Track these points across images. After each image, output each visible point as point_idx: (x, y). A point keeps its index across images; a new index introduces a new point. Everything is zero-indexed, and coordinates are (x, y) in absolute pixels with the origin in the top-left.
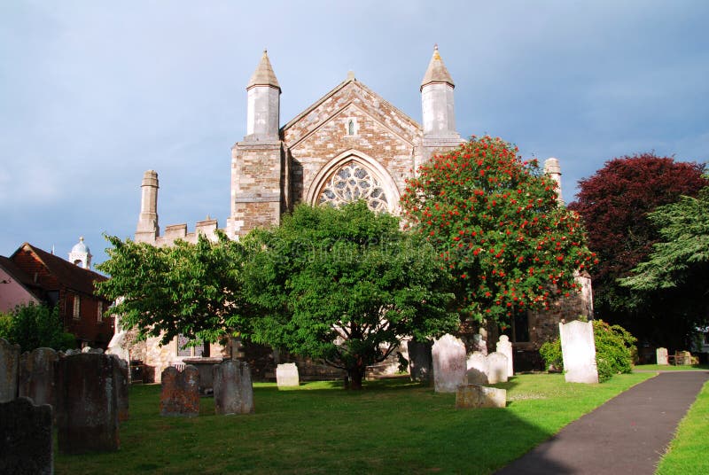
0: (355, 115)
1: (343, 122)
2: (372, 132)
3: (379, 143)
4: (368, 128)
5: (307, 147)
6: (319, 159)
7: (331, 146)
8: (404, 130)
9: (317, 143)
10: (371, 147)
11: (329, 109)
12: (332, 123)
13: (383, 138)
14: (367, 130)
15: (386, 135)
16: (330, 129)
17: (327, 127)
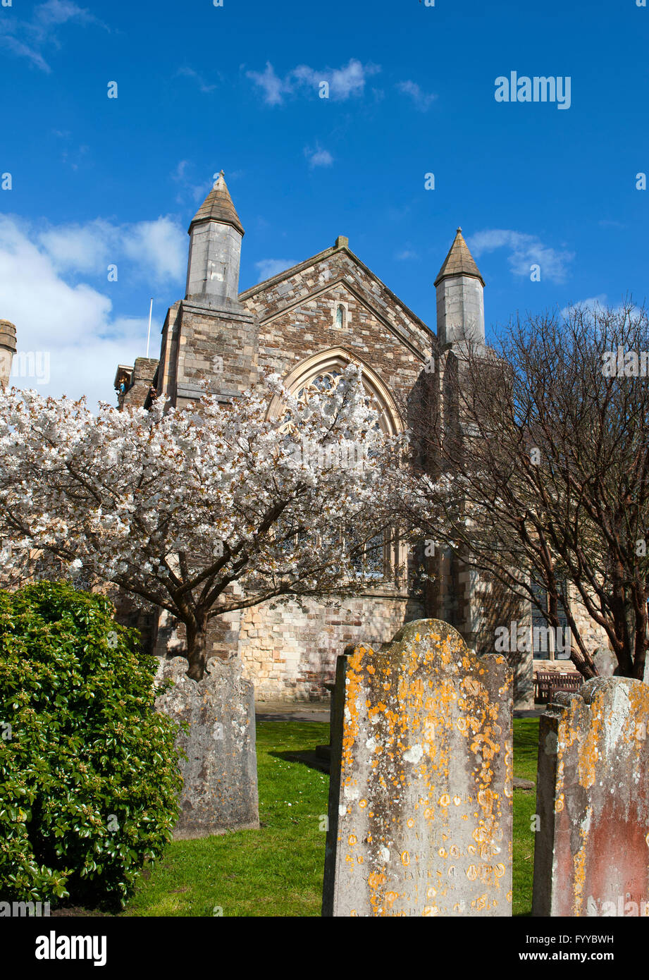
0: (346, 300)
1: (329, 305)
2: (369, 328)
3: (377, 346)
4: (363, 321)
5: (274, 332)
6: (291, 355)
7: (309, 337)
8: (413, 334)
9: (290, 329)
10: (366, 349)
11: (310, 283)
12: (313, 304)
13: (384, 340)
14: (361, 325)
15: (388, 336)
16: (310, 313)
17: (306, 309)
